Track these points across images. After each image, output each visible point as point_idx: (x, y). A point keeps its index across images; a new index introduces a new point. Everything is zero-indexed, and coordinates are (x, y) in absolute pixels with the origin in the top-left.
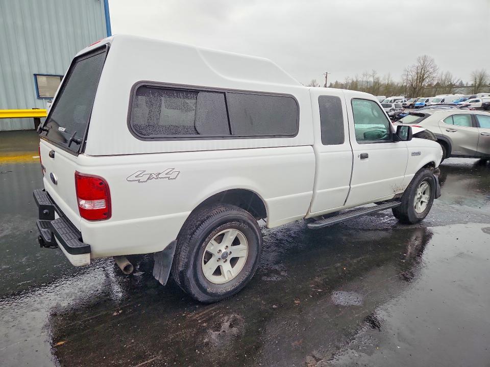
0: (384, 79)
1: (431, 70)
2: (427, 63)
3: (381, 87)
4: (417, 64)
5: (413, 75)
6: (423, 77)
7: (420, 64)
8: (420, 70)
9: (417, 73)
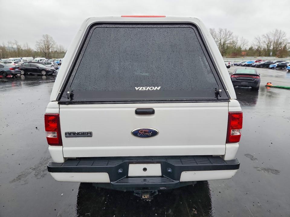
0: (24, 46)
1: (52, 43)
2: (49, 39)
3: (23, 51)
4: (43, 39)
5: (42, 45)
6: (49, 47)
7: (45, 39)
8: (46, 43)
9: (45, 45)
